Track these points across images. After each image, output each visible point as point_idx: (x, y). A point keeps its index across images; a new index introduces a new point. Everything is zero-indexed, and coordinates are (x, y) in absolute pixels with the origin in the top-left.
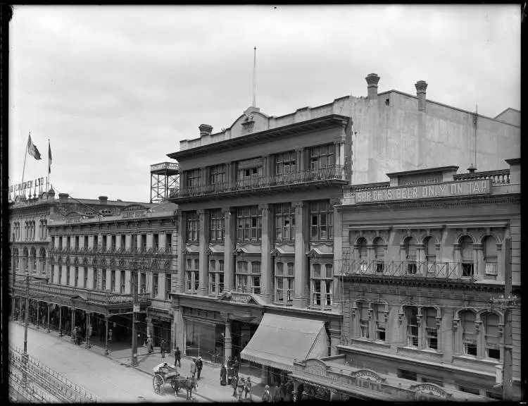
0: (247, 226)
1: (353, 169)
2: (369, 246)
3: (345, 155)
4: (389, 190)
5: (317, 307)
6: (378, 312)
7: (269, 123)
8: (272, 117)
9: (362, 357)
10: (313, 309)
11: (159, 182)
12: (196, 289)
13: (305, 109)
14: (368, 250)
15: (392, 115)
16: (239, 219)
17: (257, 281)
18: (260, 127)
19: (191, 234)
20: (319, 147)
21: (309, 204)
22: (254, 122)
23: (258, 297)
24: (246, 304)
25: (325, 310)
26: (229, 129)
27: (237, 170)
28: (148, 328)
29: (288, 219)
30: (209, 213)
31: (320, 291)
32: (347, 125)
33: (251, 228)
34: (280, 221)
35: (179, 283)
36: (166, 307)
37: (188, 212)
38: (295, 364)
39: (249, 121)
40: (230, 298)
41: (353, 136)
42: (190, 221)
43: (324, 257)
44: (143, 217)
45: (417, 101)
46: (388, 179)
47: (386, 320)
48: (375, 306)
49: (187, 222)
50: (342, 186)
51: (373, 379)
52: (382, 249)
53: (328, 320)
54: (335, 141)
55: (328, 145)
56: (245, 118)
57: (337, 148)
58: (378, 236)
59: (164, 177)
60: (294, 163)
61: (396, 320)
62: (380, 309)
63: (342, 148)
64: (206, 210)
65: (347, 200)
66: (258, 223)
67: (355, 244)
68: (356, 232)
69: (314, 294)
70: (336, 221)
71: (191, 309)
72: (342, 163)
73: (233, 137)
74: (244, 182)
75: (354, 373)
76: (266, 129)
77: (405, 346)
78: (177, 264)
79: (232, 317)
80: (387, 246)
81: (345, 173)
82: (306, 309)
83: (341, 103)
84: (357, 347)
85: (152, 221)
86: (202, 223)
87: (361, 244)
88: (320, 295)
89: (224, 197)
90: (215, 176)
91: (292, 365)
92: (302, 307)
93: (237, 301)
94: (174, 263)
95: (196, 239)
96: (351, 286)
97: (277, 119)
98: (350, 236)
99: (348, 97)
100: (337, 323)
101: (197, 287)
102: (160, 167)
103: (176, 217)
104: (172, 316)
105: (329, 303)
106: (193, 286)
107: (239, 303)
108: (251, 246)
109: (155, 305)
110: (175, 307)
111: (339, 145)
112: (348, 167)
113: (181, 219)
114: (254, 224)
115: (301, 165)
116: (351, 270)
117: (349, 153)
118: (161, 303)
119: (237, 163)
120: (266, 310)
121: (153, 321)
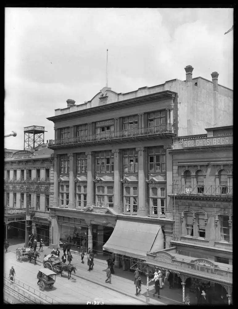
0: (103, 163)
1: (179, 126)
2: (193, 175)
3: (174, 117)
4: (208, 139)
5: (156, 216)
6: (199, 219)
7: (118, 97)
8: (120, 94)
9: (188, 249)
10: (152, 217)
11: (29, 138)
12: (67, 204)
13: (145, 88)
14: (192, 179)
15: (199, 92)
16: (97, 159)
17: (110, 199)
18: (112, 100)
19: (63, 169)
20: (154, 112)
21: (148, 149)
22: (107, 97)
23: (112, 209)
24: (104, 214)
25: (161, 218)
26: (90, 102)
27: (96, 128)
28: (33, 230)
29: (132, 159)
30: (76, 155)
31: (157, 205)
32: (175, 98)
33: (106, 165)
34: (127, 161)
35: (55, 201)
36: (46, 216)
37: (61, 155)
38: (148, 255)
39: (104, 96)
40: (92, 211)
41: (179, 105)
42: (62, 161)
43: (160, 183)
44: (30, 159)
45: (213, 84)
46: (206, 132)
47: (206, 224)
48: (197, 215)
49: (60, 161)
50: (172, 137)
51: (207, 265)
52: (202, 177)
53: (163, 224)
54: (167, 108)
55: (160, 111)
56: (101, 94)
57: (168, 113)
58: (199, 169)
59: (33, 134)
60: (136, 123)
61: (213, 224)
62: (200, 217)
63: (172, 113)
64: (74, 153)
65: (176, 146)
66: (111, 162)
67: (183, 174)
68: (184, 166)
69: (152, 207)
70: (168, 160)
71: (64, 217)
72: (172, 122)
73: (92, 107)
74: (100, 135)
75: (192, 261)
76: (116, 101)
77: (220, 241)
78: (54, 189)
79: (93, 223)
80: (206, 176)
81: (174, 128)
82: (147, 217)
83: (170, 84)
84: (185, 242)
85: (35, 161)
86: (71, 162)
87: (187, 174)
88: (156, 208)
89: (87, 145)
90: (80, 132)
91: (146, 255)
92: (144, 216)
93: (97, 212)
94: (51, 188)
95: (66, 172)
96: (180, 202)
97: (124, 94)
98: (178, 169)
99: (175, 80)
100: (170, 226)
101: (67, 203)
102: (30, 129)
103: (52, 158)
104: (50, 222)
105: (163, 213)
106: (65, 202)
107: (98, 213)
108: (106, 176)
109: (37, 215)
110: (52, 216)
111: (170, 111)
112: (175, 125)
113: (56, 159)
114: (108, 162)
115: (142, 124)
116: (180, 192)
117: (176, 116)
118: (43, 214)
119: (95, 123)
120: (118, 218)
121: (36, 225)
